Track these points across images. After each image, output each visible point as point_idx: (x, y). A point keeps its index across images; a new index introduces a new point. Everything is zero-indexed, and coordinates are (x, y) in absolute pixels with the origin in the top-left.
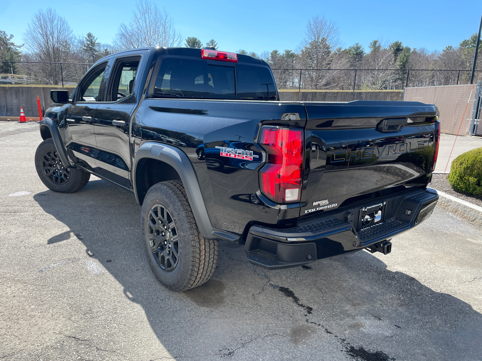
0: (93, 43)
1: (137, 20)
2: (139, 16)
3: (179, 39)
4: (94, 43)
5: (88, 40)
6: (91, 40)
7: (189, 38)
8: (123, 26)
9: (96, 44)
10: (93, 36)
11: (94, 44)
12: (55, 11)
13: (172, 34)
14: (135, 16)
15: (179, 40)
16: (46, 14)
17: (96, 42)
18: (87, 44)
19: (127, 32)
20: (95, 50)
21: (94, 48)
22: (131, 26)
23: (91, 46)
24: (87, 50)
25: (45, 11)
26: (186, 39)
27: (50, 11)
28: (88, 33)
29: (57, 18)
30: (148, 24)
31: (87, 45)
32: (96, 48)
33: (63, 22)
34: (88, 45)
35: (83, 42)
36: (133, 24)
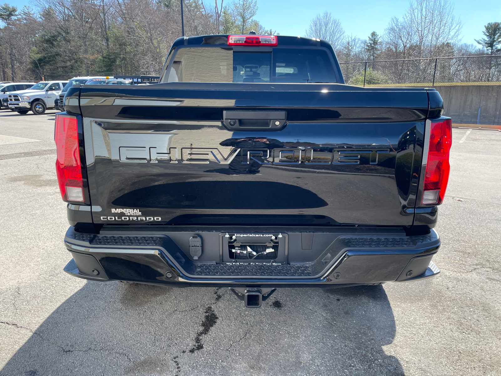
1: (412, 10)
2: (415, 6)
3: (458, 26)
4: (377, 41)
5: (372, 40)
6: (375, 39)
7: (489, 24)
10: (376, 34)
11: (376, 43)
12: (330, 14)
13: (449, 22)
14: (411, 6)
15: (457, 28)
16: (322, 18)
17: (379, 41)
18: (370, 43)
19: (397, 25)
20: (376, 49)
21: (376, 46)
22: (405, 18)
23: (373, 45)
24: (368, 50)
25: (322, 15)
26: (485, 26)
27: (326, 14)
28: (372, 32)
29: (332, 21)
30: (424, 13)
31: (369, 45)
32: (378, 47)
33: (336, 24)
35: (365, 42)
36: (407, 15)
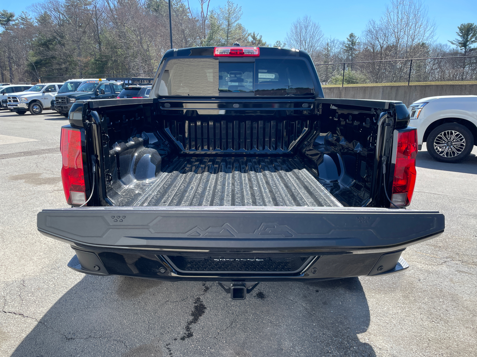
0: (353, 43)
1: (388, 13)
2: (391, 9)
4: (355, 42)
5: (350, 41)
6: (353, 40)
7: (462, 25)
8: (371, 22)
9: (357, 43)
10: (354, 36)
11: (355, 44)
12: (310, 18)
13: (424, 24)
14: (387, 9)
16: (303, 21)
20: (354, 49)
21: (354, 47)
22: (382, 20)
23: (351, 46)
24: (347, 50)
26: (458, 27)
27: (306, 17)
29: (311, 24)
30: (400, 16)
32: (356, 47)
34: (349, 45)
35: (344, 43)
36: (384, 18)
